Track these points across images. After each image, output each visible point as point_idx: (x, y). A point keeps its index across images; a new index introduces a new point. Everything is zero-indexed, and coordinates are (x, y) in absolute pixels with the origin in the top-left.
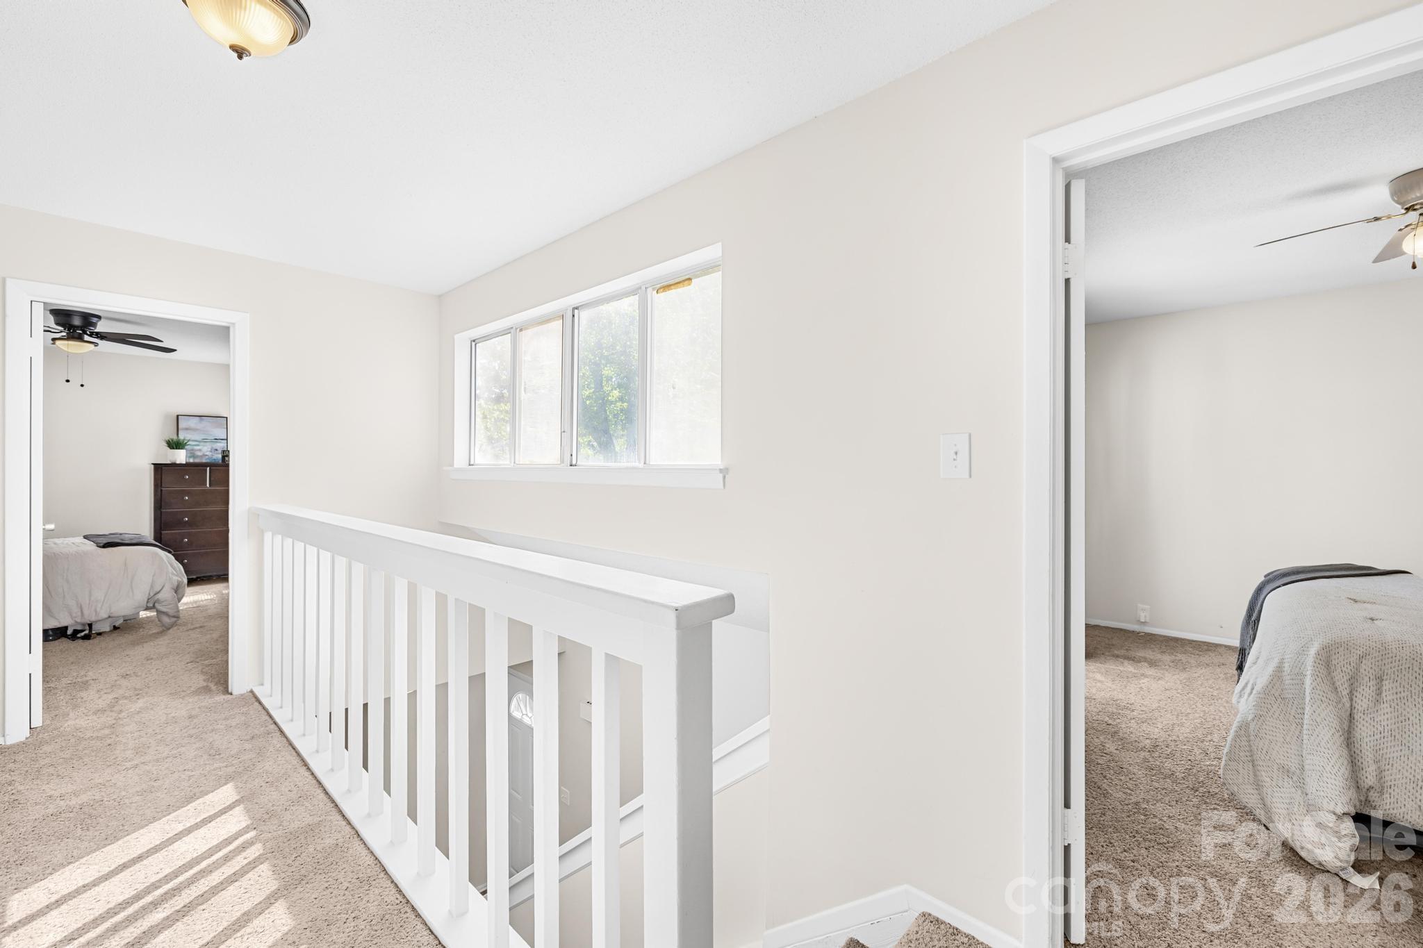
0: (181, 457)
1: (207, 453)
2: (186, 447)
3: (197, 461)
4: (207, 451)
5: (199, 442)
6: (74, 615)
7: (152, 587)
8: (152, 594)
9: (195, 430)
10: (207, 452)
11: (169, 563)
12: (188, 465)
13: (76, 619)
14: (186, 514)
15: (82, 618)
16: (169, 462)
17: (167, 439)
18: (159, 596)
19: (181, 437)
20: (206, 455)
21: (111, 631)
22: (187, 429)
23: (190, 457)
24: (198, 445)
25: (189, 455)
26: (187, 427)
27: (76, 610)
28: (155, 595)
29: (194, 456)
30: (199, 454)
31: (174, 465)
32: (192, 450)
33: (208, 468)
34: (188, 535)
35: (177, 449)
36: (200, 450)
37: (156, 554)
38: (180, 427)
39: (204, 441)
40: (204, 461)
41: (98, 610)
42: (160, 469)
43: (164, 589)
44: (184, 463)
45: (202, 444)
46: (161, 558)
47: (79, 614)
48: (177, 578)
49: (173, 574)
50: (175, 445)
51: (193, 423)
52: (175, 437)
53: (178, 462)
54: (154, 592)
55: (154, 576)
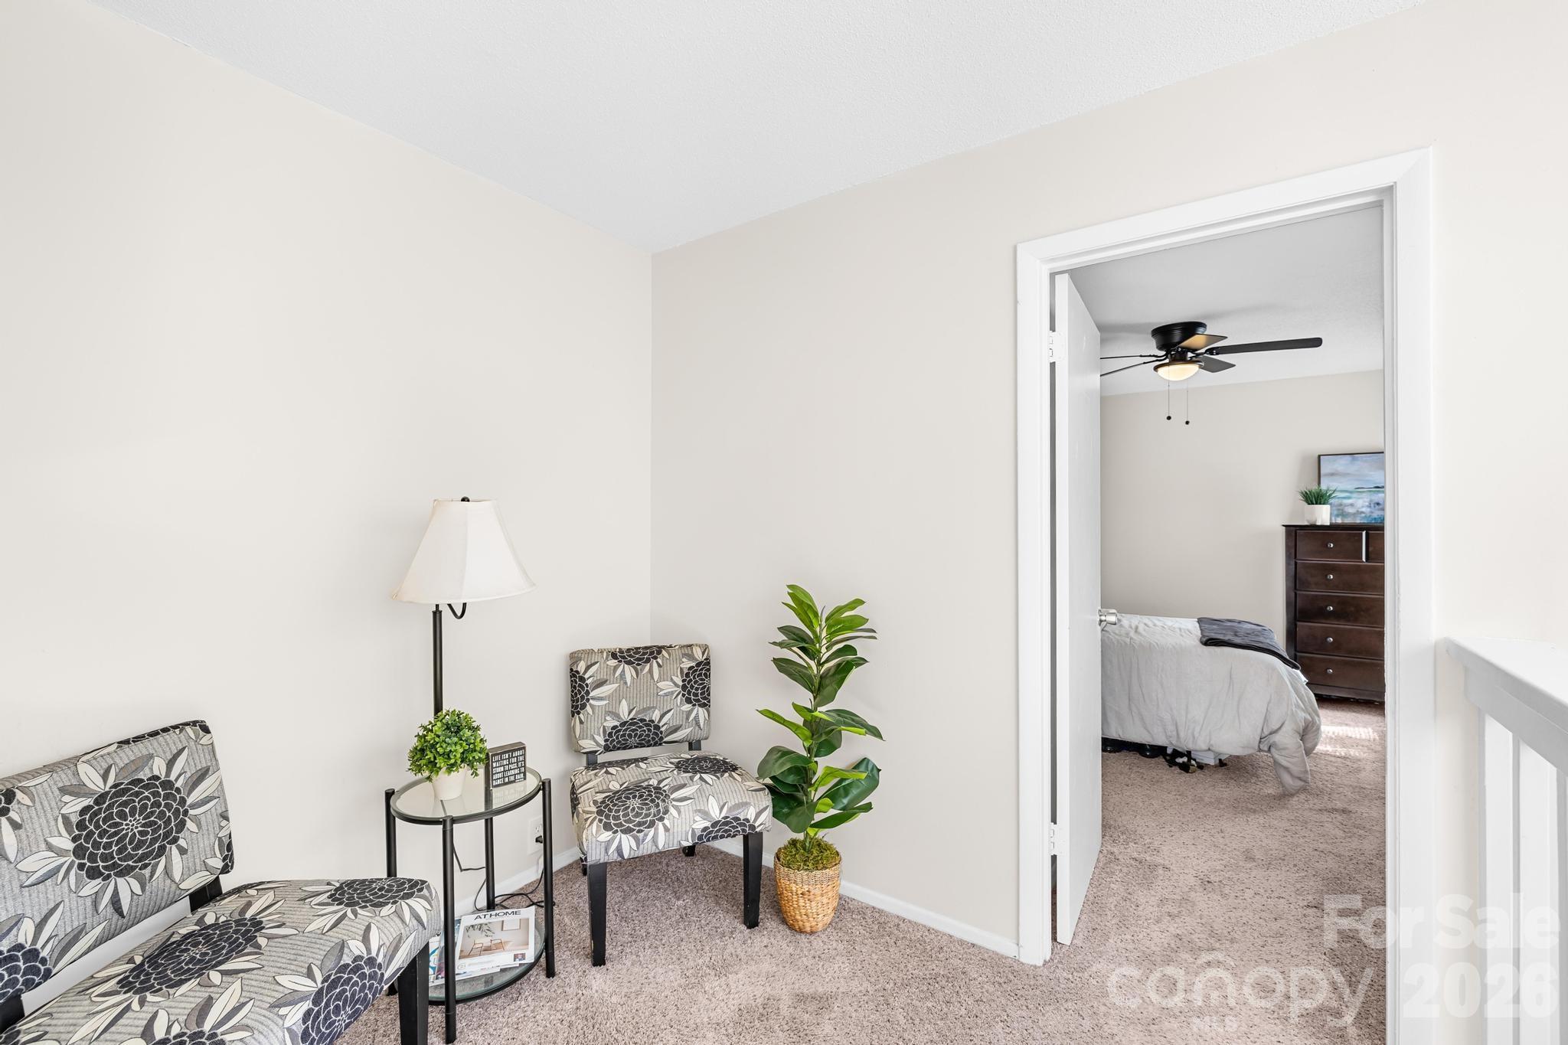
0: (1323, 515)
1: (1364, 510)
2: (1331, 501)
3: (1348, 521)
4: (1363, 507)
5: (1351, 492)
6: (1169, 734)
7: (1266, 720)
8: (1266, 732)
9: (1345, 475)
10: (1358, 509)
11: (1292, 687)
12: (1333, 527)
13: (1171, 739)
14: (1330, 600)
15: (1177, 741)
16: (1306, 523)
17: (1304, 489)
18: (1277, 738)
19: (1324, 487)
20: (1362, 512)
21: (1216, 766)
22: (1332, 474)
23: (1337, 516)
24: (1349, 498)
25: (1335, 512)
26: (1333, 471)
27: (1171, 728)
28: (1271, 734)
29: (1343, 514)
30: (1351, 510)
31: (1313, 527)
32: (1341, 505)
33: (1364, 533)
34: (1336, 633)
35: (1316, 504)
36: (1352, 505)
37: (1274, 669)
38: (1323, 472)
39: (1359, 490)
40: (1358, 521)
41: (1196, 735)
42: (1296, 534)
43: (1284, 729)
44: (1329, 524)
45: (1355, 495)
46: (1280, 677)
47: (1175, 733)
48: (1304, 714)
49: (1298, 706)
50: (1315, 498)
51: (1341, 464)
52: (1314, 487)
53: (1319, 523)
54: (1270, 730)
55: (1269, 703)
